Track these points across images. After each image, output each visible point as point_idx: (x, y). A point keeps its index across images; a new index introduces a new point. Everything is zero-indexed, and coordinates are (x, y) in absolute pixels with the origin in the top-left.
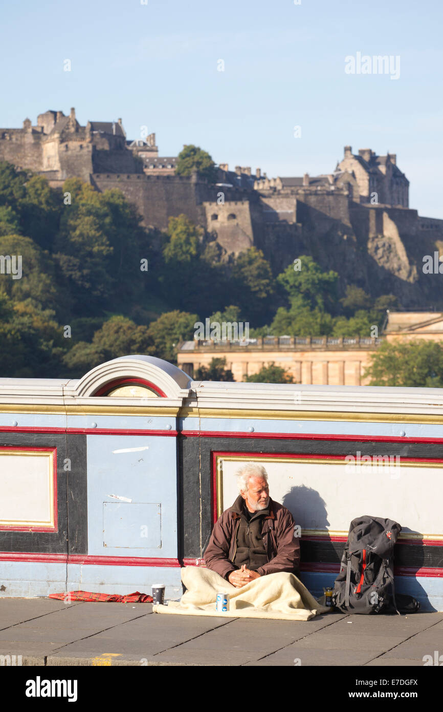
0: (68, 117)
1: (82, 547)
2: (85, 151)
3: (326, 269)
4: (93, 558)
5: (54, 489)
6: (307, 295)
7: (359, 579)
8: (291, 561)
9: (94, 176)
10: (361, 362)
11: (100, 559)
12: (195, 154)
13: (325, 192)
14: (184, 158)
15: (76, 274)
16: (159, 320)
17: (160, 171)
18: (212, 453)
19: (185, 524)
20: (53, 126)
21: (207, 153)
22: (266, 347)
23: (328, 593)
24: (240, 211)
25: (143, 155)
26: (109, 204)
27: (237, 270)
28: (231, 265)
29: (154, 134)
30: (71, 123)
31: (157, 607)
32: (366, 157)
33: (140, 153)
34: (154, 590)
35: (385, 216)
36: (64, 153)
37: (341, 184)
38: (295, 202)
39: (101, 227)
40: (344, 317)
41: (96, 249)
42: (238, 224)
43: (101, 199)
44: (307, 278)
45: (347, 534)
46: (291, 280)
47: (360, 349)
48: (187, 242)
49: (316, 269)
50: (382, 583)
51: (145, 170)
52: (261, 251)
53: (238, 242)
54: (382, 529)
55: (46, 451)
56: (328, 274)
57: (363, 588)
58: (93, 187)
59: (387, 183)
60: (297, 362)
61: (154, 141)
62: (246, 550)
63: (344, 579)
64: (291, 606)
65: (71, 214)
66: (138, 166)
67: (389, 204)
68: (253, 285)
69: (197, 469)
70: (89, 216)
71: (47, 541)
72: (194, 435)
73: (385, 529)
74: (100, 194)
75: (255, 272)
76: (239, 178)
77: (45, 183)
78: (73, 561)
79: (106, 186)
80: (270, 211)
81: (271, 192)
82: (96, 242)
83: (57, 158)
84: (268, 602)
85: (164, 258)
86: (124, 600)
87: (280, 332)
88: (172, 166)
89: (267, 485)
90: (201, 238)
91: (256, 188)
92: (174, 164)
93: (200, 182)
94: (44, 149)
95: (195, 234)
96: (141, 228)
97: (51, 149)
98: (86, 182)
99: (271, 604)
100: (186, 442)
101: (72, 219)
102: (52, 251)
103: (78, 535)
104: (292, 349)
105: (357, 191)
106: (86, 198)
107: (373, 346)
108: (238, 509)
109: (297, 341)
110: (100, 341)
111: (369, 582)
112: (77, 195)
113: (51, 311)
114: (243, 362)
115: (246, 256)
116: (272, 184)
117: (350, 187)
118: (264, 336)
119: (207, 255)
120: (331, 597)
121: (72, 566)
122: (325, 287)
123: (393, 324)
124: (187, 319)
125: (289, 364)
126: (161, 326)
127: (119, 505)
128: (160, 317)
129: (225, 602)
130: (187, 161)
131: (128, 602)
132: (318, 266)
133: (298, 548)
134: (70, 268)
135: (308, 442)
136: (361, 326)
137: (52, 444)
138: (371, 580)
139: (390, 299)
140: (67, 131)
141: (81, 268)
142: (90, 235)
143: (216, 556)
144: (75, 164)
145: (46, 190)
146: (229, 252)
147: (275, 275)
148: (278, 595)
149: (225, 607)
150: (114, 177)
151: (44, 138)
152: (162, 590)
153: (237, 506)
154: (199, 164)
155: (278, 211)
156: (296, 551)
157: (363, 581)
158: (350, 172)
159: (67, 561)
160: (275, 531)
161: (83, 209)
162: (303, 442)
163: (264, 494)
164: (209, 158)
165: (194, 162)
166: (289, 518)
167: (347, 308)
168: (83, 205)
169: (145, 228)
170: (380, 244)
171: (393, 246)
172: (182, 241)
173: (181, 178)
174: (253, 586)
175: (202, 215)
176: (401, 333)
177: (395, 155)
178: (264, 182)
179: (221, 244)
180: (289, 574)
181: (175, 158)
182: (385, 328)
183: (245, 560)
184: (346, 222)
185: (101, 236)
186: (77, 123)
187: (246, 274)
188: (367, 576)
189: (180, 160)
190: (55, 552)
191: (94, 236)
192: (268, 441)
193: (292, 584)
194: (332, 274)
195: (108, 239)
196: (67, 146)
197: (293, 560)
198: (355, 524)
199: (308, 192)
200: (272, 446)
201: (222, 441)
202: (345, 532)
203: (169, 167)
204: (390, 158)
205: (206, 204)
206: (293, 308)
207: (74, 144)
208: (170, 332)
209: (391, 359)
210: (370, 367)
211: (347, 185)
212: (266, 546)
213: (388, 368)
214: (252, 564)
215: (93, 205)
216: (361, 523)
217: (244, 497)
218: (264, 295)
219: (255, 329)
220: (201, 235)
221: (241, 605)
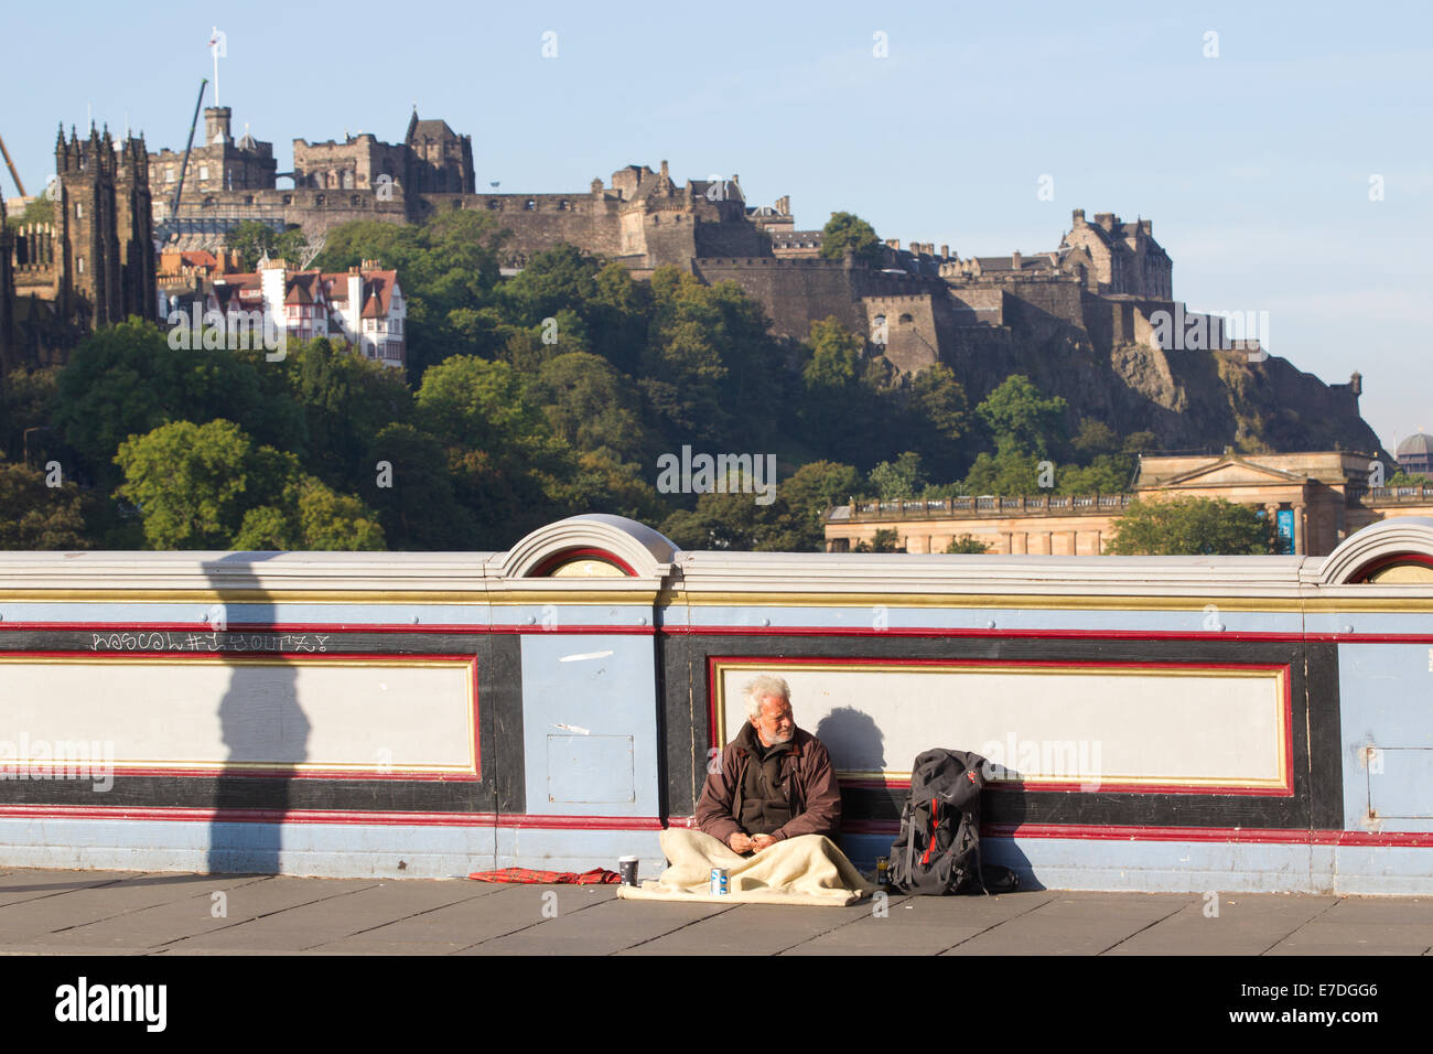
0: (658, 174)
1: (518, 804)
2: (684, 224)
3: (1050, 395)
4: (534, 819)
5: (475, 717)
6: (1021, 434)
7: (928, 842)
8: (829, 819)
9: (698, 262)
10: (1100, 532)
11: (545, 819)
12: (849, 226)
13: (1045, 279)
14: (832, 232)
15: (673, 409)
16: (797, 475)
17: (796, 252)
18: (707, 659)
19: (669, 767)
20: (635, 189)
21: (868, 224)
22: (957, 512)
23: (881, 864)
24: (918, 309)
25: (772, 229)
26: (720, 303)
27: (914, 398)
28: (906, 390)
29: (787, 197)
30: (662, 184)
31: (626, 890)
32: (1107, 226)
33: (767, 226)
34: (622, 864)
35: (1137, 312)
36: (653, 229)
37: (1069, 267)
38: (1000, 293)
39: (709, 339)
40: (1076, 466)
41: (702, 371)
42: (915, 329)
43: (709, 296)
44: (1020, 408)
45: (909, 777)
46: (996, 413)
47: (1099, 513)
48: (840, 358)
49: (1034, 395)
50: (962, 848)
51: (774, 251)
52: (950, 370)
53: (915, 357)
54: (961, 768)
55: (462, 660)
56: (1052, 402)
57: (933, 857)
58: (696, 279)
59: (1138, 263)
60: (1004, 534)
61: (788, 208)
62: (757, 802)
63: (905, 843)
64: (823, 885)
65: (665, 319)
66: (764, 244)
67: (1142, 295)
68: (940, 419)
69: (685, 683)
70: (692, 321)
71: (466, 794)
72: (681, 632)
73: (967, 768)
74: (707, 288)
75: (943, 401)
76: (916, 260)
77: (624, 273)
78: (506, 824)
79: (715, 277)
80: (964, 309)
81: (964, 280)
82: (701, 361)
83: (643, 236)
84: (790, 880)
85: (804, 382)
86: (579, 880)
87: (979, 490)
88: (815, 245)
89: (790, 707)
90: (861, 351)
91: (941, 274)
92: (818, 241)
93: (857, 267)
94: (623, 222)
95: (850, 345)
96: (770, 338)
97: (634, 223)
98: (685, 270)
99: (794, 882)
100: (669, 643)
101: (666, 326)
102: (636, 376)
103: (512, 784)
104: (997, 515)
105: (1094, 277)
106: (686, 294)
107: (1119, 508)
108: (746, 743)
109: (1004, 503)
110: (707, 506)
111: (943, 847)
112: (673, 290)
113: (635, 464)
114: (922, 536)
115: (929, 376)
116: (966, 269)
117: (1083, 271)
118: (956, 495)
119: (869, 377)
120: (886, 871)
121: (502, 831)
122: (1048, 421)
123: (1147, 474)
124: (839, 473)
125: (993, 538)
126: (800, 485)
127: (571, 740)
128: (797, 471)
129: (723, 880)
130: (838, 236)
131: (585, 883)
132: (1037, 390)
133: (839, 799)
134: (663, 400)
135: (851, 640)
136: (1100, 479)
137: (471, 650)
138: (946, 845)
139: (1147, 437)
140: (657, 195)
141: (680, 400)
142: (693, 349)
143: (713, 813)
144: (670, 245)
145: (627, 284)
146: (903, 372)
147: (973, 405)
148: (804, 869)
149: (725, 887)
150: (728, 262)
151: (622, 207)
152: (634, 865)
153: (744, 738)
154: (855, 240)
155: (975, 309)
156: (835, 803)
157: (933, 846)
158: (1083, 248)
159: (496, 824)
160: (802, 774)
161: (683, 312)
162: (843, 639)
163: (785, 722)
164: (871, 230)
165: (847, 238)
166: (822, 755)
167: (1082, 451)
168: (682, 306)
169: (776, 338)
170: (1130, 355)
171: (1149, 358)
172: (832, 356)
173: (829, 262)
174: (768, 855)
175: (860, 316)
176: (1159, 488)
177: (1150, 222)
178: (953, 266)
179: (891, 359)
180: (820, 837)
181: (819, 232)
182: (1136, 481)
183: (758, 817)
184: (1079, 323)
185: (709, 351)
186: (671, 182)
187: (929, 404)
188: (939, 839)
189: (826, 235)
190: (478, 810)
191: (699, 352)
192: (791, 639)
193: (824, 852)
194: (1057, 401)
195: (720, 357)
196: (656, 218)
197: (831, 816)
198: (921, 762)
199: (1019, 279)
200: (797, 646)
201: (722, 640)
202: (907, 773)
203: (811, 245)
204: (1142, 228)
205: (868, 301)
206: (1000, 453)
207: (667, 215)
208: (814, 492)
209: (1145, 526)
210: (1114, 540)
211: (1079, 268)
212: (788, 797)
213: (1140, 541)
214: (768, 823)
215: (696, 306)
216: (930, 759)
217: (755, 725)
218: (956, 435)
219: (941, 486)
220: (859, 347)
221: (749, 884)
